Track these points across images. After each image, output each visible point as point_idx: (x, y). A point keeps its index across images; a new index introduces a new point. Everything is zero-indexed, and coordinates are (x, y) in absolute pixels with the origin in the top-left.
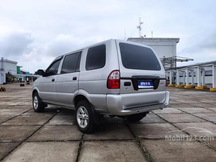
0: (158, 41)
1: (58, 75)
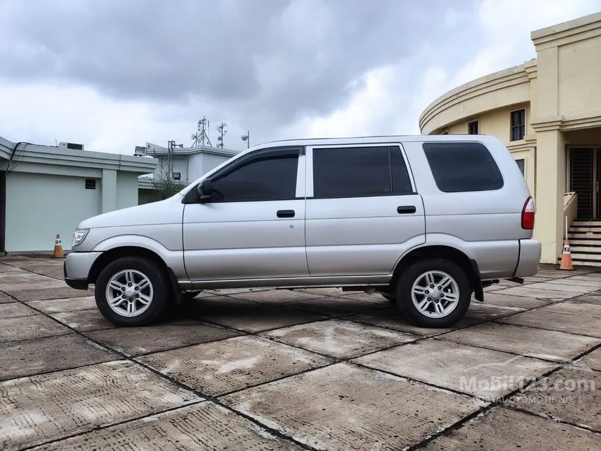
1: (303, 198)
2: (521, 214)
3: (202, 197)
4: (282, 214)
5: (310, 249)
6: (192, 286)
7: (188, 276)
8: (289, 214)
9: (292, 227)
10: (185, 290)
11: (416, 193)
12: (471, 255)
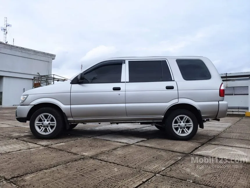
0: (33, 53)
1: (124, 82)
2: (219, 90)
3: (79, 81)
4: (115, 89)
5: (127, 105)
6: (74, 121)
7: (72, 117)
8: (118, 89)
9: (119, 95)
10: (71, 123)
11: (174, 81)
12: (198, 108)
